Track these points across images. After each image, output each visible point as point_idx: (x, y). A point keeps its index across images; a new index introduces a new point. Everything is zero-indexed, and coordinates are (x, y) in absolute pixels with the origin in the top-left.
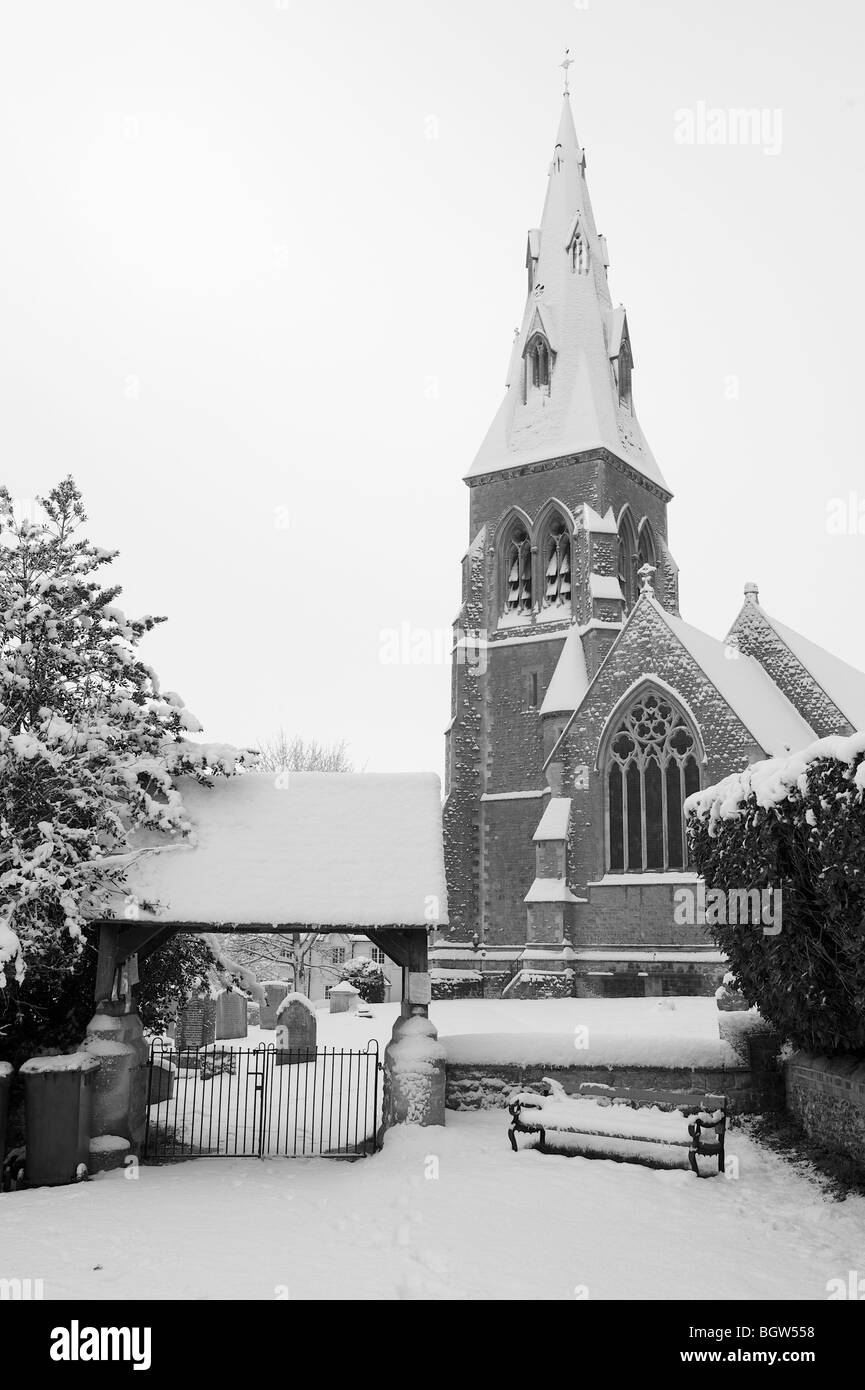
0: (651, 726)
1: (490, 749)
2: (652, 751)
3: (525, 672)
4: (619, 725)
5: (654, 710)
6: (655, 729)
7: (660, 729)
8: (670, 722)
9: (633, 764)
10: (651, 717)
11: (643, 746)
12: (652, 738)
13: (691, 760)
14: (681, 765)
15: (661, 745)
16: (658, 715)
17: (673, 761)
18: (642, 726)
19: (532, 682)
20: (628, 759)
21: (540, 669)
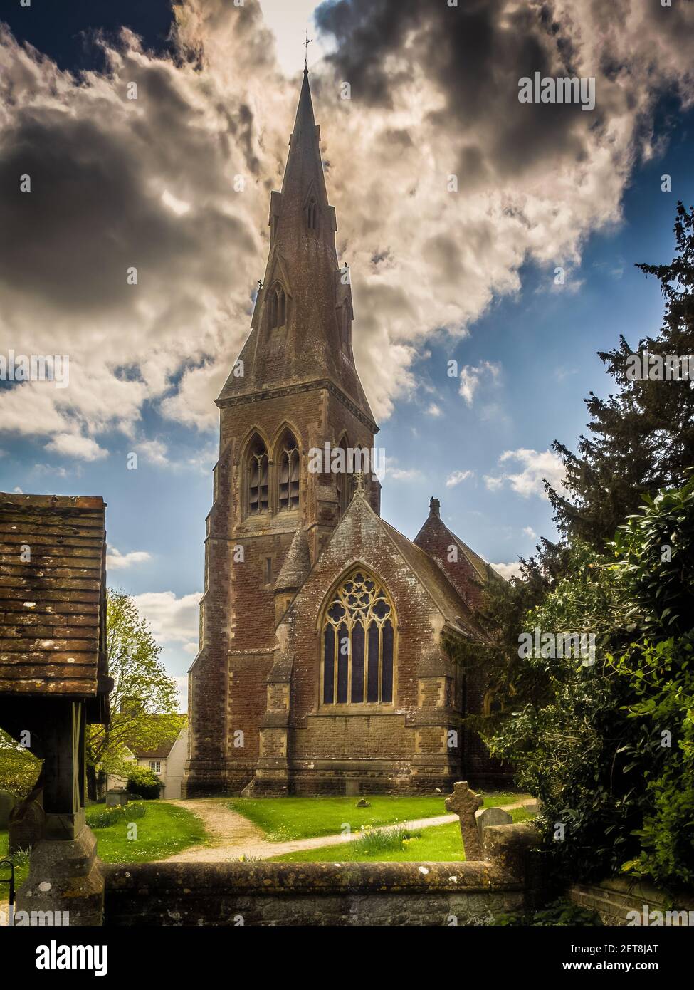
0: (358, 597)
1: (234, 616)
2: (359, 616)
3: (261, 558)
4: (334, 596)
5: (361, 584)
6: (361, 599)
7: (365, 599)
8: (373, 594)
9: (343, 625)
10: (359, 590)
11: (352, 612)
12: (359, 606)
13: (388, 622)
14: (380, 626)
15: (365, 611)
16: (364, 588)
17: (373, 623)
18: (351, 597)
19: (267, 566)
20: (340, 622)
21: (274, 556)
